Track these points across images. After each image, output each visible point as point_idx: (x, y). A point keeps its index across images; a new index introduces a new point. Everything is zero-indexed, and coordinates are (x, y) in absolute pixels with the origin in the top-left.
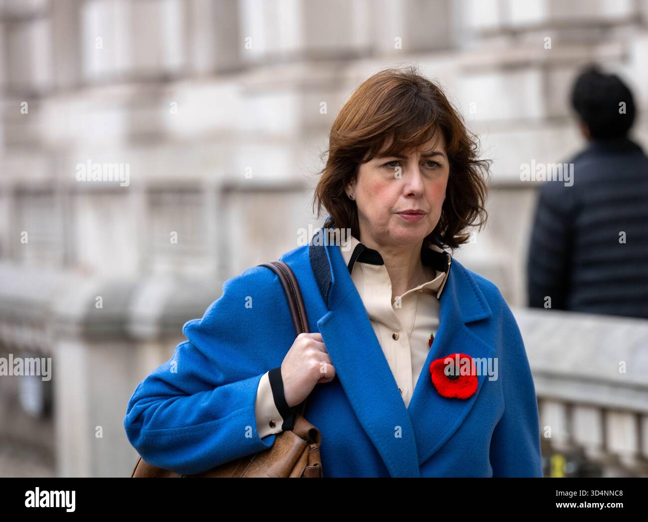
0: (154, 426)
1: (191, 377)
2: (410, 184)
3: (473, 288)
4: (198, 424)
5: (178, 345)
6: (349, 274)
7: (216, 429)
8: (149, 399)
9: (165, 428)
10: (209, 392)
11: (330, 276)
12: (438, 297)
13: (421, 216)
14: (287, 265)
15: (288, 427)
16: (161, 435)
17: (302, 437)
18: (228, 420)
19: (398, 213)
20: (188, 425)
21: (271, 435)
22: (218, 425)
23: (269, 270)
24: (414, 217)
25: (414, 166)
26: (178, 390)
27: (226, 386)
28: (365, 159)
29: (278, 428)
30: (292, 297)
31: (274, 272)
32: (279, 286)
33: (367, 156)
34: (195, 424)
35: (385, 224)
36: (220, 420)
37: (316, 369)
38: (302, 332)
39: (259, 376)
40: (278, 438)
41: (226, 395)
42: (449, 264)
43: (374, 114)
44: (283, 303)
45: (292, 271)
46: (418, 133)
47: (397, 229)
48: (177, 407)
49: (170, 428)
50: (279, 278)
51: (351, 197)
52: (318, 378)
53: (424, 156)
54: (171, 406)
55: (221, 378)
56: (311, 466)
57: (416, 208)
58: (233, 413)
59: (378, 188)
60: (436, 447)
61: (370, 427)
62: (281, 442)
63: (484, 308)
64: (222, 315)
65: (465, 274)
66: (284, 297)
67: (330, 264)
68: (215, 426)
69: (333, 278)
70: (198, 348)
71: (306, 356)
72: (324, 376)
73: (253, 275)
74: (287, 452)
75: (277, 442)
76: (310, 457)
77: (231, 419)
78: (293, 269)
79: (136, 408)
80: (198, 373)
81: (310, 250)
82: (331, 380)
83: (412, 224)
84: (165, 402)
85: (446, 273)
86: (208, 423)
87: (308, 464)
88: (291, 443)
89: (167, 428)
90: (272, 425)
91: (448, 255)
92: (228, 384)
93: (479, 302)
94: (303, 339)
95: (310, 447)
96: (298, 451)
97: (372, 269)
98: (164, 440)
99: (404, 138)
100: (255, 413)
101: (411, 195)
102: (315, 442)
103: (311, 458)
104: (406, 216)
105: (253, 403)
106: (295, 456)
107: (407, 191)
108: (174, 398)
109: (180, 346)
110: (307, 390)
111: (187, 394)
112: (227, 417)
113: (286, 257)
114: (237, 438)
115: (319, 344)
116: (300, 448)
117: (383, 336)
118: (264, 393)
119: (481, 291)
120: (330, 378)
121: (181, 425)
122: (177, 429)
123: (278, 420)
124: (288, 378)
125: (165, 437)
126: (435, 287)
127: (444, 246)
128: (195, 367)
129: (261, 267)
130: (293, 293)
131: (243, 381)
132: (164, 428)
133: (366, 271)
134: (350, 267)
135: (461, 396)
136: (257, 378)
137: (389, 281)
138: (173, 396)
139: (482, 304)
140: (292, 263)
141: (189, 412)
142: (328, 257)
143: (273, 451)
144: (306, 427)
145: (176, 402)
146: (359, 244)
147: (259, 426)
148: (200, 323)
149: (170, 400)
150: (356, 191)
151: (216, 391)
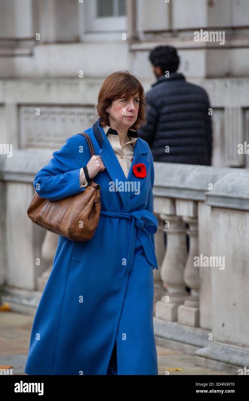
0: (45, 184)
2: (131, 107)
4: (60, 184)
6: (107, 137)
7: (66, 186)
8: (42, 176)
10: (63, 174)
11: (102, 138)
12: (134, 145)
13: (133, 118)
14: (86, 134)
15: (89, 185)
17: (95, 187)
18: (70, 183)
19: (126, 117)
20: (56, 185)
21: (84, 187)
23: (82, 136)
24: (131, 118)
25: (131, 101)
26: (52, 173)
27: (69, 172)
29: (86, 185)
31: (83, 136)
35: (122, 120)
36: (67, 183)
37: (99, 167)
38: (93, 155)
40: (86, 188)
41: (69, 175)
43: (120, 86)
47: (125, 122)
48: (52, 179)
49: (50, 185)
50: (85, 138)
51: (108, 112)
52: (100, 170)
53: (134, 98)
54: (50, 178)
55: (66, 169)
56: (97, 197)
57: (132, 115)
58: (71, 180)
59: (120, 109)
62: (87, 190)
63: (146, 150)
67: (102, 134)
69: (104, 138)
70: (59, 160)
71: (95, 163)
72: (102, 169)
73: (77, 137)
78: (88, 135)
79: (38, 179)
81: (93, 129)
82: (103, 171)
83: (130, 120)
84: (48, 177)
86: (63, 184)
87: (96, 196)
88: (90, 190)
90: (84, 184)
94: (94, 157)
95: (97, 191)
96: (94, 191)
97: (114, 136)
98: (48, 189)
99: (130, 93)
100: (79, 180)
101: (131, 111)
102: (98, 189)
103: (97, 194)
104: (128, 118)
105: (78, 177)
106: (92, 193)
107: (130, 109)
110: (96, 173)
111: (55, 175)
113: (86, 132)
114: (73, 188)
115: (100, 159)
117: (118, 157)
118: (82, 174)
121: (54, 184)
122: (53, 186)
123: (86, 183)
124: (89, 170)
128: (58, 166)
129: (78, 134)
131: (74, 170)
132: (48, 185)
133: (111, 137)
134: (107, 135)
135: (142, 177)
136: (79, 169)
137: (119, 140)
138: (51, 175)
140: (88, 133)
141: (56, 180)
143: (84, 192)
144: (96, 185)
145: (52, 177)
146: (110, 128)
147: (80, 184)
148: (59, 152)
149: (49, 176)
150: (110, 110)
151: (65, 173)
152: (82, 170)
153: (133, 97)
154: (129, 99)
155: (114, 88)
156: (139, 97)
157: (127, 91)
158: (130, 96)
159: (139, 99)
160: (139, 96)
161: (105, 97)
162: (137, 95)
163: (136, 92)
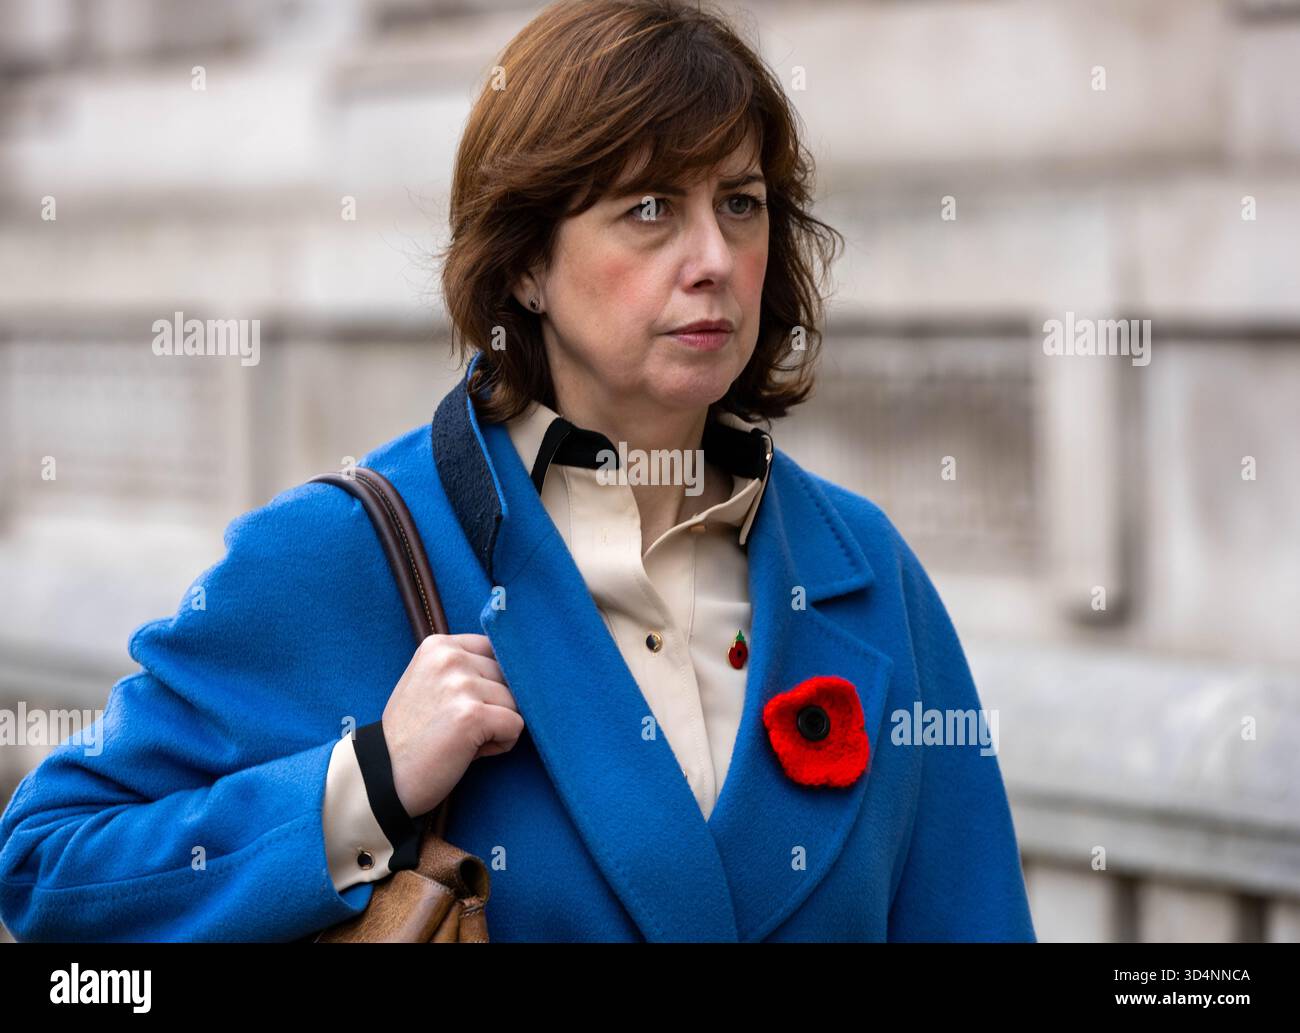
0: (67, 878)
1: (158, 757)
2: (700, 258)
3: (823, 518)
4: (178, 868)
5: (119, 683)
6: (537, 493)
8: (50, 815)
9: (97, 883)
10: (202, 789)
12: (742, 541)
13: (724, 336)
14: (381, 476)
15: (404, 863)
16: (84, 901)
17: (443, 879)
18: (255, 853)
19: (672, 333)
20: (153, 872)
21: (362, 885)
22: (229, 868)
23: (338, 490)
24: (712, 338)
25: (701, 211)
26: (122, 788)
27: (245, 773)
28: (573, 206)
29: (381, 866)
30: (400, 551)
32: (366, 524)
33: (579, 199)
34: (173, 868)
35: (640, 361)
36: (233, 854)
37: (472, 720)
38: (430, 633)
39: (328, 745)
41: (247, 794)
42: (768, 457)
43: (597, 97)
44: (379, 567)
45: (395, 490)
46: (714, 136)
47: (668, 372)
48: (122, 830)
49: (107, 881)
50: (365, 505)
51: (533, 305)
52: (479, 743)
53: (725, 186)
54: (106, 828)
55: (231, 753)
57: (716, 316)
58: (266, 834)
59: (616, 276)
60: (781, 911)
61: (620, 870)
62: (387, 900)
63: (854, 563)
64: (227, 601)
65: (803, 485)
66: (379, 552)
67: (493, 471)
68: (221, 872)
69: (504, 505)
70: (170, 685)
71: (445, 688)
72: (494, 736)
73: (299, 503)
74: (404, 918)
75: (376, 901)
76: (462, 930)
77: (261, 849)
78: (396, 485)
79: (17, 837)
80: (172, 743)
81: (433, 439)
82: (508, 748)
83: (708, 357)
84: (91, 819)
85: (762, 480)
88: (414, 896)
89: (101, 882)
90: (364, 861)
91: (765, 436)
92: (250, 767)
93: (843, 551)
94: (435, 649)
95: (463, 904)
96: (435, 913)
97: (589, 481)
99: (681, 144)
100: (322, 832)
101: (703, 285)
102: (475, 892)
104: (691, 337)
105: (315, 807)
106: (427, 927)
107: (692, 275)
108: (112, 809)
109: (123, 683)
110: (453, 771)
111: (144, 799)
112: (253, 846)
113: (375, 459)
114: (279, 895)
115: (482, 661)
116: (438, 908)
117: (628, 640)
118: (345, 782)
119: (844, 523)
120: (506, 742)
121: (136, 871)
122: (126, 882)
123: (381, 849)
124: (403, 745)
125: (96, 904)
126: (733, 518)
127: (751, 416)
128: (167, 733)
129: (318, 485)
130: (401, 541)
131: (288, 758)
132: (93, 883)
133: (575, 487)
134: (538, 476)
136: (323, 749)
138: (112, 804)
139: (849, 553)
140: (393, 471)
141: (154, 837)
142: (487, 456)
143: (367, 921)
144: (448, 857)
145: (119, 818)
146: (555, 423)
147: (335, 864)
148: (171, 625)
149: (103, 813)
150: (549, 290)
151: (221, 785)
152: (343, 753)
153: (707, 178)
154: (682, 193)
155: (557, 114)
156: (757, 170)
157: (657, 133)
158: (689, 172)
159: (759, 190)
160: (764, 169)
161: (491, 191)
162: (743, 160)
163: (731, 132)
